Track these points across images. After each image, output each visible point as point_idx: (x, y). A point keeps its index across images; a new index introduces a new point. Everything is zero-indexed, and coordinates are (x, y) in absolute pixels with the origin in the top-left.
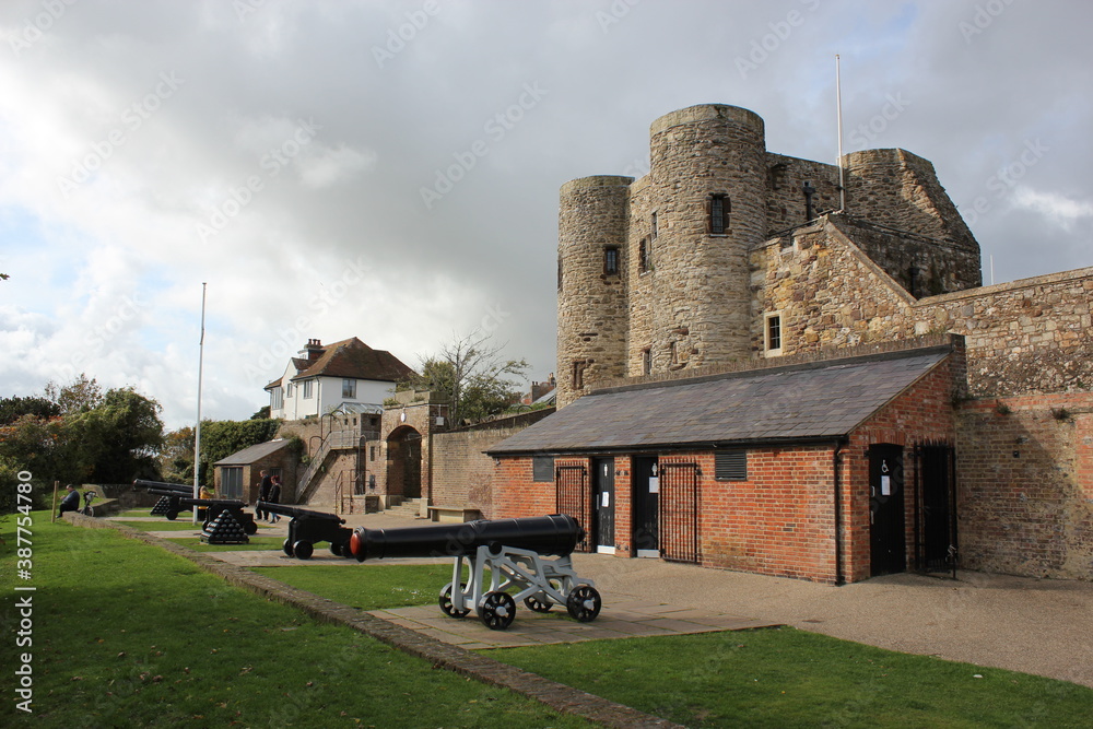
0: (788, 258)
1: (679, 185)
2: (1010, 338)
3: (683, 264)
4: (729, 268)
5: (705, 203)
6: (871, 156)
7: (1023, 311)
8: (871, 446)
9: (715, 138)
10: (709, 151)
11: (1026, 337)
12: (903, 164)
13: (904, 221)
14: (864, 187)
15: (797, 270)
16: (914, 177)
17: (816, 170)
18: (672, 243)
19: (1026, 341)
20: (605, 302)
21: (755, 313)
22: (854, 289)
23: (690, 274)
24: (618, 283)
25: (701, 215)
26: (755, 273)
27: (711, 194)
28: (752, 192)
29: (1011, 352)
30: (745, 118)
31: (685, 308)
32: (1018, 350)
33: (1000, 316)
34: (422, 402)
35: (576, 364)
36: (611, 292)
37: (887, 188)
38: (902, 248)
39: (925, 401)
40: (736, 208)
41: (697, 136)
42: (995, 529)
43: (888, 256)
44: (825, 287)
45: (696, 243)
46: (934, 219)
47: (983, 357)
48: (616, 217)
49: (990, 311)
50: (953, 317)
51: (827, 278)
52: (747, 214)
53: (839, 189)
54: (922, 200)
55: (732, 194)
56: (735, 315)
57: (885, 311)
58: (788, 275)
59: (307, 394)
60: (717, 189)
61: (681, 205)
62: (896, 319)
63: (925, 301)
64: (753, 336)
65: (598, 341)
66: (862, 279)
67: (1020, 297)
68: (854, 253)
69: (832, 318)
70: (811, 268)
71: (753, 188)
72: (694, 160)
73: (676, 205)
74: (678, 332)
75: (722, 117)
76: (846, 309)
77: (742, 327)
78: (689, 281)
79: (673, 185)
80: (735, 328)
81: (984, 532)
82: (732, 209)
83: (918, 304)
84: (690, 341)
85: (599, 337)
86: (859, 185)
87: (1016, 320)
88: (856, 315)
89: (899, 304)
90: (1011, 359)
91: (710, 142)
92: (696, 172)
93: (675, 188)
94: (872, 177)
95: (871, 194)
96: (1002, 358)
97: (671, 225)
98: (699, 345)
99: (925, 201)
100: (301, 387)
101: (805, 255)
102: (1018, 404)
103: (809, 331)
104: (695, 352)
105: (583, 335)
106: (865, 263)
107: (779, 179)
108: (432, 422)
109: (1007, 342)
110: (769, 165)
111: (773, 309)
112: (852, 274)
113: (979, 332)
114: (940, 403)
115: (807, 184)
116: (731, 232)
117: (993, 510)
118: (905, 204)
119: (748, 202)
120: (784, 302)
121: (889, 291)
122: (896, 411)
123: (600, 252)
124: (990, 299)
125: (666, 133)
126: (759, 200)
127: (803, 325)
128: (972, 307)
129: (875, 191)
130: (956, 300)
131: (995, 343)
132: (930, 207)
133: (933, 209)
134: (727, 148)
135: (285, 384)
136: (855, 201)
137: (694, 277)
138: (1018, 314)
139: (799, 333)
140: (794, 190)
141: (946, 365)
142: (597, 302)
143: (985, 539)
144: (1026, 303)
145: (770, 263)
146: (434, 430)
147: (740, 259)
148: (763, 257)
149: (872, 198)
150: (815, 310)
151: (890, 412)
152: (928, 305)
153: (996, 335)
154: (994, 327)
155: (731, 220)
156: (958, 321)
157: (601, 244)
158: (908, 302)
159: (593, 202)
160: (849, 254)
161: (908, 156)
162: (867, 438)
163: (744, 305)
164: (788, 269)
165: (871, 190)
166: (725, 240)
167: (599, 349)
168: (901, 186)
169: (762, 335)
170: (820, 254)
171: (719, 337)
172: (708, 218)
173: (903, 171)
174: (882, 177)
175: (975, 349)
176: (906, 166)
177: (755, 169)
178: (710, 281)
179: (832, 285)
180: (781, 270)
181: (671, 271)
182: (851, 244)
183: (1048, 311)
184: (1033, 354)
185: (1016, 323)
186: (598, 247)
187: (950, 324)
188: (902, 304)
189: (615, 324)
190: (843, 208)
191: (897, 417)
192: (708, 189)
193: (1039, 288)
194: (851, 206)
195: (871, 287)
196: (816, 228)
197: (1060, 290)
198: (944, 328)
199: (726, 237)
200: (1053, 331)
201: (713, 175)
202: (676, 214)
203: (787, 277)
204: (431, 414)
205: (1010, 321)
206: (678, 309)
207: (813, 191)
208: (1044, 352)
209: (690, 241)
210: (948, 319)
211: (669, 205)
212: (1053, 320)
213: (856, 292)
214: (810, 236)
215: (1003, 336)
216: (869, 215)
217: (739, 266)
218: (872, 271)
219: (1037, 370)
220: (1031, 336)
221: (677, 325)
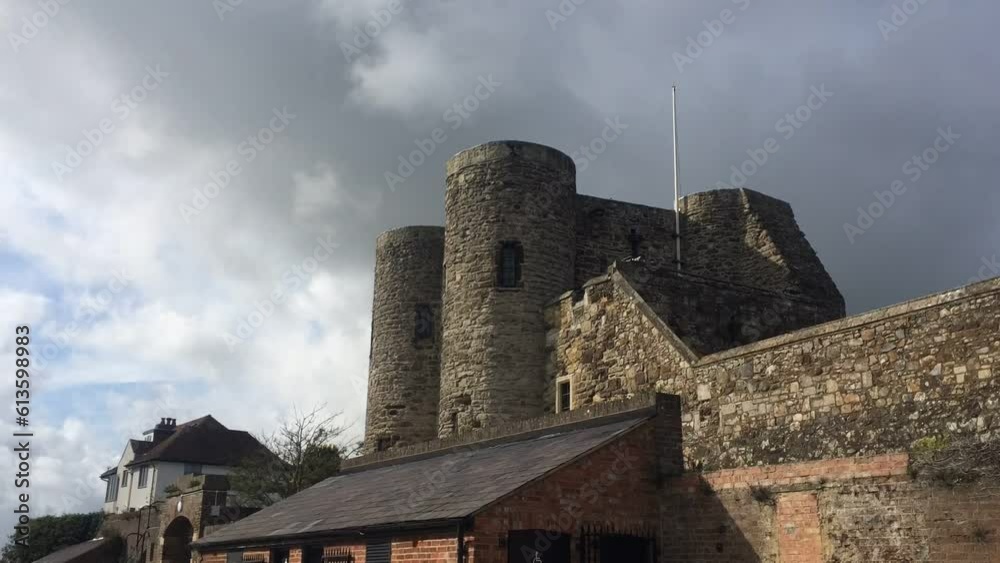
0: (579, 313)
1: (468, 232)
2: (790, 403)
3: (468, 322)
4: (520, 327)
5: (494, 252)
6: (711, 198)
7: (803, 369)
8: (511, 533)
9: (506, 178)
10: (500, 194)
11: (807, 400)
12: (747, 206)
13: (749, 271)
14: (702, 233)
15: (587, 327)
16: (758, 221)
17: (645, 216)
18: (458, 299)
19: (807, 406)
20: (415, 368)
21: (548, 378)
22: (638, 348)
23: (475, 334)
24: (431, 347)
25: (488, 266)
26: (550, 333)
27: (501, 242)
28: (551, 239)
29: (792, 421)
30: (544, 156)
31: (469, 373)
32: (798, 417)
33: (780, 376)
34: (196, 488)
35: (380, 441)
36: (421, 358)
37: (728, 234)
38: (720, 301)
40: (531, 257)
41: (488, 177)
43: (699, 309)
44: (612, 344)
45: (483, 298)
46: (781, 268)
47: (764, 427)
48: (431, 272)
49: (770, 370)
50: (733, 379)
51: (613, 335)
52: (544, 265)
53: (674, 236)
54: (767, 246)
55: (526, 243)
56: (524, 381)
57: (668, 373)
58: (579, 333)
59: (142, 483)
60: (507, 237)
61: (469, 255)
62: (678, 382)
63: (706, 359)
64: (545, 406)
65: (406, 414)
66: (645, 335)
67: (799, 351)
68: (639, 305)
69: (618, 381)
70: (600, 323)
71: (552, 235)
72: (484, 204)
73: (464, 255)
74: (460, 402)
75: (515, 155)
76: (631, 372)
77: (533, 395)
78: (474, 342)
79: (461, 233)
80: (523, 396)
82: (525, 260)
83: (700, 363)
84: (472, 410)
85: (406, 410)
86: (697, 232)
87: (797, 380)
88: (639, 379)
89: (681, 364)
90: (792, 429)
91: (501, 183)
92: (485, 218)
93: (464, 236)
94: (711, 222)
95: (710, 241)
96: (784, 428)
97: (458, 278)
98: (482, 416)
99: (770, 248)
100: (137, 474)
101: (594, 309)
102: (720, 480)
103: (597, 398)
104: (477, 424)
105: (388, 407)
106: (648, 317)
107: (596, 226)
108: (205, 511)
109: (788, 407)
110: (586, 209)
111: (566, 374)
112: (636, 329)
113: (760, 395)
114: (634, 480)
115: (633, 231)
116: (522, 285)
118: (750, 252)
119: (546, 251)
120: (575, 365)
121: (671, 348)
123: (412, 312)
124: (768, 355)
125: (458, 174)
126: (562, 249)
127: (591, 392)
128: (752, 365)
129: (715, 238)
130: (735, 358)
131: (776, 409)
132: (775, 254)
133: (779, 257)
134: (520, 191)
135: (120, 472)
136: (693, 250)
137: (479, 337)
138: (798, 373)
139: (587, 402)
140: (618, 238)
141: (646, 432)
142: (406, 370)
144: (806, 359)
145: (563, 321)
146: (208, 521)
147: (532, 317)
148: (557, 313)
149: (711, 246)
150: (603, 372)
151: (548, 489)
152: (709, 365)
153: (776, 399)
154: (775, 389)
155: (523, 272)
156: (739, 384)
158: (689, 361)
159: (406, 255)
160: (633, 306)
161: (753, 196)
162: (506, 522)
163: (536, 370)
164: (579, 326)
165: (710, 237)
166: (515, 294)
167: (405, 424)
168: (745, 232)
170: (608, 308)
171: (505, 407)
172: (496, 270)
173: (748, 214)
174: (722, 222)
175: (756, 417)
176: (750, 208)
177: (557, 214)
178: (495, 341)
179: (618, 344)
180: (573, 328)
181: (456, 331)
182: (636, 294)
183: (828, 368)
184: (815, 422)
185: (796, 383)
186: (410, 306)
187: (731, 387)
188: (684, 364)
189: (425, 394)
190: (679, 258)
191: (560, 496)
192: (498, 236)
193: (816, 340)
194: (689, 256)
195: (654, 345)
196: (605, 278)
197: (839, 342)
198: (725, 392)
199: (517, 291)
200: (834, 393)
201: (503, 221)
202: (464, 265)
203: (578, 335)
204: (205, 502)
205: (790, 382)
206: (460, 375)
207: (641, 239)
208: (825, 420)
209: (476, 295)
210: (729, 380)
211: (458, 255)
212: (834, 379)
213: (640, 351)
214: (600, 286)
215: (784, 401)
216: (708, 266)
217: (532, 324)
218: (656, 325)
219: (818, 443)
220: (812, 400)
221: (460, 393)
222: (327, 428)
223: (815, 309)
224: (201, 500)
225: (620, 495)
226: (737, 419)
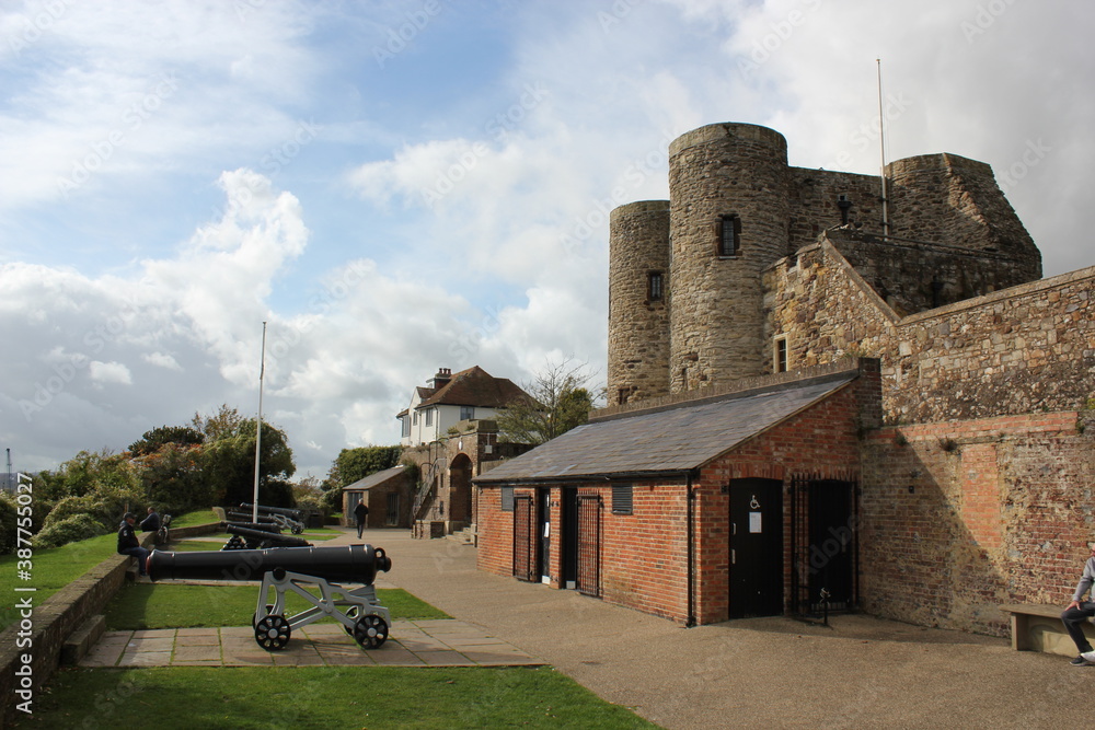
0: (793, 278)
1: (690, 208)
2: (982, 358)
3: (694, 288)
4: (739, 291)
5: (714, 224)
6: (914, 164)
7: (994, 328)
8: (732, 480)
9: (724, 157)
10: (718, 172)
11: (997, 356)
12: (949, 170)
13: (951, 230)
14: (907, 197)
15: (800, 291)
16: (960, 183)
17: (853, 183)
18: (684, 268)
19: (997, 361)
20: (648, 328)
21: (766, 336)
22: (847, 309)
23: (700, 299)
24: (662, 309)
25: (710, 237)
26: (767, 295)
27: (719, 216)
28: (767, 210)
29: (983, 374)
30: (757, 135)
31: (695, 333)
32: (989, 370)
33: (974, 334)
34: (472, 431)
35: (621, 391)
36: (654, 318)
37: (932, 197)
38: (923, 261)
39: (817, 431)
40: (748, 228)
41: (707, 157)
42: (893, 571)
43: (903, 271)
44: (823, 306)
45: (706, 267)
46: (982, 226)
47: (959, 380)
48: (660, 242)
49: (965, 329)
50: (932, 337)
51: (823, 298)
52: (760, 234)
53: (881, 200)
54: (968, 207)
55: (743, 214)
56: (745, 339)
57: (873, 331)
58: (793, 295)
59: (428, 422)
60: (726, 210)
61: (692, 228)
62: (883, 340)
63: (908, 319)
64: (765, 360)
65: (642, 367)
66: (853, 298)
67: (991, 312)
68: (846, 270)
69: (828, 339)
70: (811, 287)
71: (768, 207)
72: (704, 181)
73: (688, 229)
74: (689, 359)
75: (731, 136)
76: (840, 330)
77: (753, 351)
78: (699, 305)
79: (684, 209)
80: (744, 353)
81: (884, 574)
82: (743, 230)
83: (902, 322)
84: (699, 367)
85: (642, 364)
86: (902, 195)
87: (989, 338)
88: (847, 337)
89: (885, 323)
90: (983, 381)
91: (719, 161)
92: (706, 194)
93: (687, 211)
94: (916, 186)
95: (915, 204)
96: (976, 380)
97: (683, 249)
98: (708, 371)
99: (971, 208)
100: (424, 415)
101: (806, 274)
103: (810, 354)
104: (704, 378)
105: (627, 362)
106: (855, 281)
107: (808, 195)
108: (481, 450)
109: (980, 362)
110: (798, 180)
111: (781, 332)
112: (844, 292)
113: (956, 351)
114: (839, 433)
115: (842, 198)
116: (741, 254)
117: (892, 550)
118: (952, 212)
119: (762, 221)
120: (790, 324)
121: (876, 309)
122: (772, 443)
123: (644, 278)
124: (964, 315)
125: (680, 156)
126: (776, 219)
127: (805, 348)
128: (949, 324)
129: (919, 200)
130: (934, 318)
131: (970, 363)
132: (976, 214)
133: (979, 216)
134: (736, 168)
135: (411, 413)
136: (899, 212)
137: (703, 301)
138: (990, 332)
139: (801, 357)
140: (828, 205)
141: (850, 391)
142: (641, 329)
143: (885, 583)
144: (997, 319)
145: (779, 284)
146: (483, 457)
147: (751, 281)
148: (773, 278)
149: (915, 208)
150: (815, 331)
151: (763, 444)
152: (910, 324)
153: (970, 354)
154: (968, 346)
155: (741, 241)
156: (937, 341)
157: (645, 270)
158: (892, 321)
159: (637, 227)
160: (841, 272)
161: (956, 161)
162: (727, 472)
163: (755, 329)
164: (793, 290)
165: (914, 200)
166: (735, 262)
167: (642, 376)
168: (948, 194)
169: (772, 359)
170: (819, 273)
171: (728, 362)
172: (717, 240)
173: (949, 177)
174: (926, 185)
175: (952, 370)
176: (952, 172)
177: (770, 187)
178: (718, 305)
179: (828, 305)
180: (788, 291)
181: (683, 296)
182: (844, 260)
183: (1017, 327)
184: (1002, 376)
185: (988, 341)
186: (642, 273)
187: (930, 344)
188: (887, 324)
189: (658, 350)
190: (885, 221)
191: (773, 449)
192: (718, 210)
193: (1007, 302)
194: (895, 218)
195: (860, 306)
196: (816, 245)
197: (1027, 304)
198: (924, 349)
199: (736, 259)
200: (1022, 349)
201: (722, 196)
202: (687, 237)
203: (792, 298)
204: (479, 442)
205: (982, 339)
206: (688, 335)
207: (850, 204)
208: (1013, 373)
209: (700, 264)
210: (928, 338)
211: (683, 228)
212: (1022, 337)
213: (848, 312)
214: (810, 254)
215: (976, 356)
216: (913, 227)
217: (750, 288)
218: (862, 289)
219: (1006, 393)
220: (1002, 355)
221: (687, 352)
222: (576, 377)
223: (1012, 265)
224: (476, 441)
225: (826, 446)
226: (934, 372)
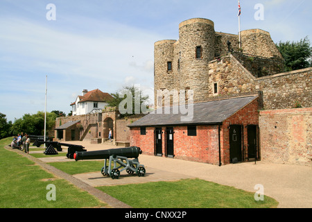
0: (219, 66)
3: (188, 68)
4: (202, 69)
5: (195, 49)
6: (249, 32)
8: (230, 125)
9: (198, 28)
10: (196, 33)
12: (259, 34)
14: (246, 41)
15: (222, 69)
19: (287, 91)
20: (168, 79)
21: (210, 82)
22: (238, 75)
24: (172, 73)
25: (194, 52)
26: (210, 70)
27: (196, 46)
29: (283, 94)
31: (189, 81)
32: (285, 94)
33: (280, 83)
34: (113, 110)
36: (169, 76)
39: (249, 111)
44: (230, 74)
45: (192, 61)
47: (275, 96)
48: (171, 53)
49: (277, 82)
51: (230, 72)
53: (239, 42)
55: (203, 46)
56: (204, 83)
57: (246, 82)
58: (219, 71)
60: (198, 44)
61: (188, 50)
62: (250, 84)
64: (210, 89)
66: (240, 72)
67: (285, 78)
68: (238, 64)
69: (232, 84)
70: (226, 68)
73: (186, 50)
76: (236, 81)
77: (206, 87)
79: (185, 44)
80: (204, 87)
81: (267, 150)
82: (203, 51)
83: (256, 80)
87: (284, 85)
88: (238, 83)
89: (251, 80)
90: (283, 97)
91: (196, 30)
92: (192, 39)
94: (249, 38)
95: (249, 44)
96: (280, 96)
100: (81, 104)
101: (224, 64)
102: (276, 112)
103: (225, 88)
105: (161, 89)
106: (241, 68)
107: (219, 40)
108: (116, 116)
109: (282, 91)
110: (216, 36)
111: (215, 81)
112: (237, 70)
113: (274, 88)
115: (228, 41)
119: (208, 48)
120: (218, 79)
121: (248, 76)
123: (166, 63)
124: (277, 78)
127: (223, 86)
128: (272, 81)
130: (267, 79)
131: (278, 92)
134: (201, 32)
135: (76, 103)
136: (244, 46)
137: (191, 72)
138: (285, 83)
139: (222, 89)
142: (165, 79)
143: (267, 152)
144: (287, 79)
146: (117, 118)
147: (205, 66)
148: (212, 65)
150: (227, 81)
152: (259, 80)
153: (279, 89)
154: (278, 87)
155: (203, 54)
156: (268, 85)
157: (166, 61)
158: (253, 79)
160: (236, 64)
162: (229, 123)
163: (206, 80)
164: (219, 69)
165: (249, 42)
168: (258, 41)
169: (212, 89)
170: (229, 65)
171: (199, 90)
172: (196, 54)
173: (259, 36)
175: (273, 93)
177: (210, 38)
178: (196, 73)
179: (232, 74)
180: (217, 69)
182: (237, 61)
183: (294, 82)
184: (289, 95)
187: (265, 86)
190: (240, 48)
191: (239, 116)
193: (291, 75)
195: (243, 75)
196: (228, 56)
197: (297, 76)
199: (201, 59)
200: (295, 88)
201: (197, 40)
202: (186, 52)
205: (282, 85)
206: (186, 82)
208: (292, 94)
209: (190, 61)
210: (265, 84)
211: (184, 49)
212: (295, 85)
214: (226, 59)
216: (248, 50)
217: (205, 68)
218: (243, 70)
219: (290, 100)
224: (115, 113)
225: (251, 115)
226: (267, 94)
